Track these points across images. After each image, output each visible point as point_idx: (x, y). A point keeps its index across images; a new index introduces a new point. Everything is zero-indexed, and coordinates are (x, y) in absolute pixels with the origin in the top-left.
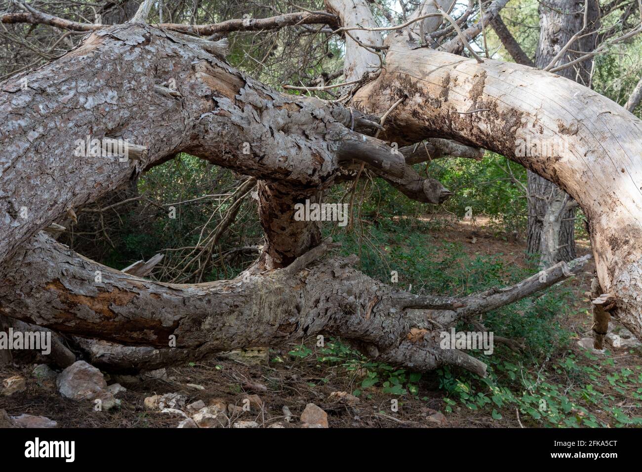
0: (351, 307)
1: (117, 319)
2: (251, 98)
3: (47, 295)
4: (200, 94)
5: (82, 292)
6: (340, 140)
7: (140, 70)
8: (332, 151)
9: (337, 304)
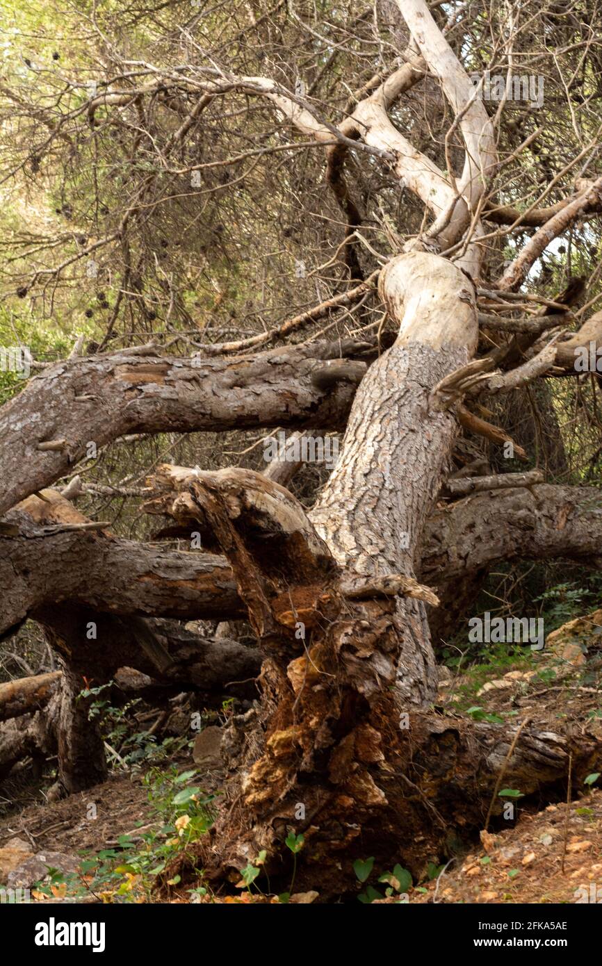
0: (525, 522)
1: (228, 594)
2: (179, 375)
3: (143, 585)
4: (122, 389)
5: (180, 577)
6: (310, 372)
7: (58, 392)
8: (306, 385)
9: (505, 523)
